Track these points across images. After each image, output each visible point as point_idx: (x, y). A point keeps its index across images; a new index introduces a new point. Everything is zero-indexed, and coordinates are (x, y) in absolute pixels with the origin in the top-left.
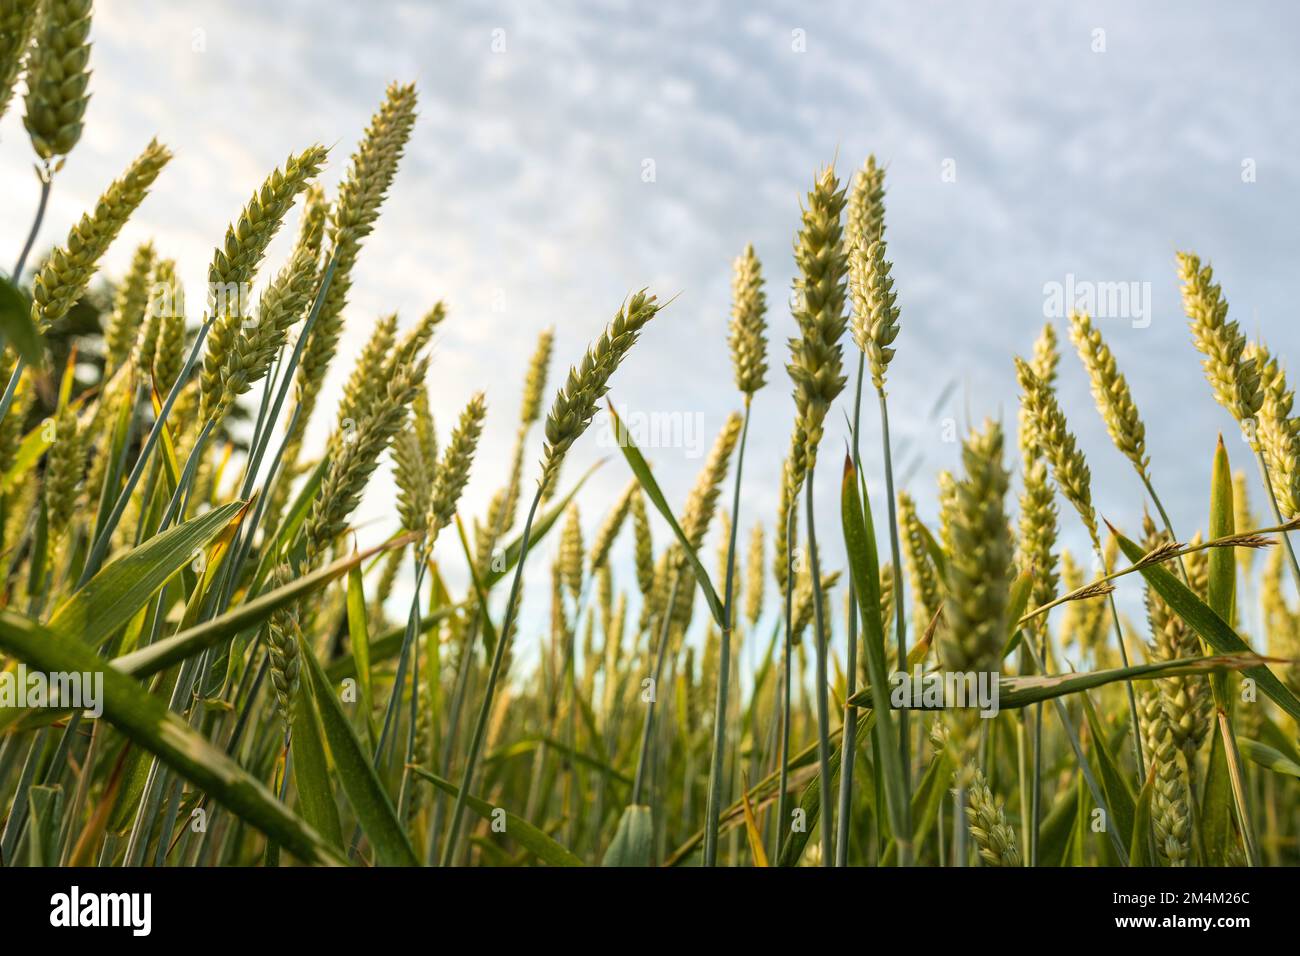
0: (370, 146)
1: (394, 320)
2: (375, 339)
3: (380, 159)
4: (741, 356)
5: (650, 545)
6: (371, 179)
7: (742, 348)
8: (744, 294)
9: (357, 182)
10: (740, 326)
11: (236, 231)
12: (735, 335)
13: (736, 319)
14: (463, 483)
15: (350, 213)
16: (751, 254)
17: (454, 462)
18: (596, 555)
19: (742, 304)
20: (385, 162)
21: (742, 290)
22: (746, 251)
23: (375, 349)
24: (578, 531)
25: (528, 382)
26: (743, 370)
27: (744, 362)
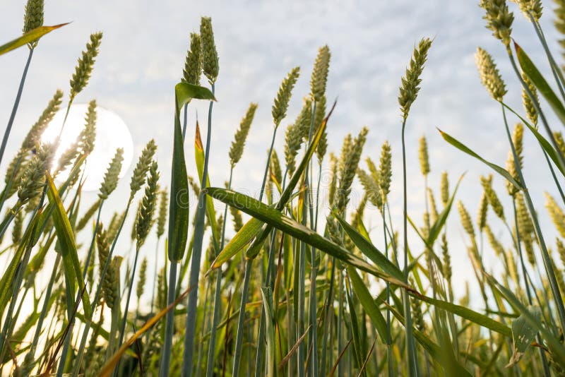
0: (317, 67)
1: (350, 136)
2: (345, 144)
3: (321, 70)
4: (490, 86)
5: (495, 195)
6: (319, 77)
7: (489, 82)
8: (482, 63)
9: (315, 79)
10: (485, 75)
11: (277, 100)
12: (484, 79)
13: (482, 73)
14: (390, 175)
15: (315, 89)
16: (480, 49)
17: (383, 168)
18: (479, 221)
19: (483, 67)
20: (323, 70)
21: (480, 63)
22: (478, 50)
23: (346, 147)
24: (465, 210)
25: (420, 159)
26: (492, 90)
27: (492, 86)
